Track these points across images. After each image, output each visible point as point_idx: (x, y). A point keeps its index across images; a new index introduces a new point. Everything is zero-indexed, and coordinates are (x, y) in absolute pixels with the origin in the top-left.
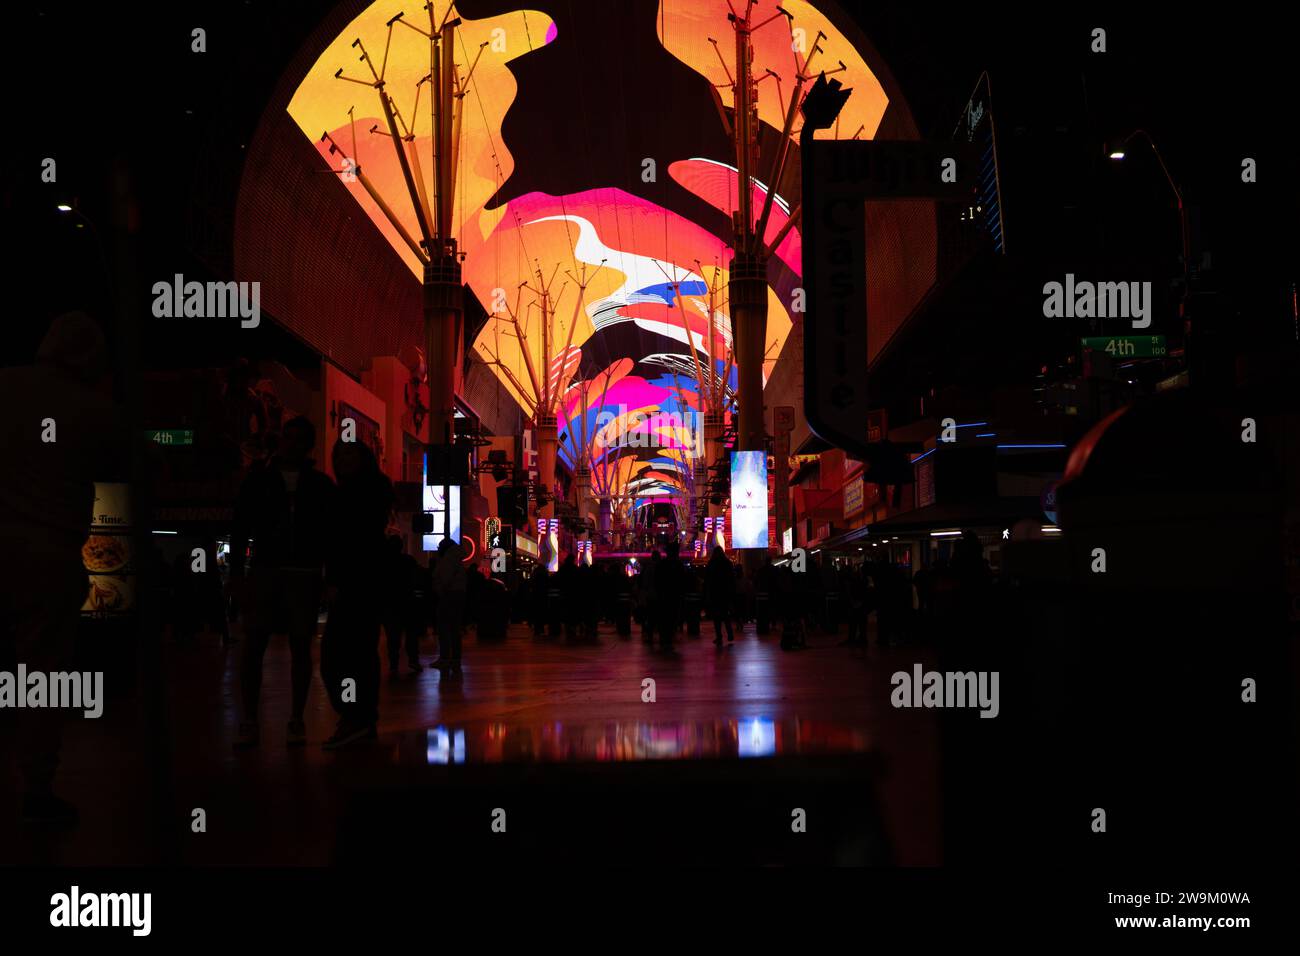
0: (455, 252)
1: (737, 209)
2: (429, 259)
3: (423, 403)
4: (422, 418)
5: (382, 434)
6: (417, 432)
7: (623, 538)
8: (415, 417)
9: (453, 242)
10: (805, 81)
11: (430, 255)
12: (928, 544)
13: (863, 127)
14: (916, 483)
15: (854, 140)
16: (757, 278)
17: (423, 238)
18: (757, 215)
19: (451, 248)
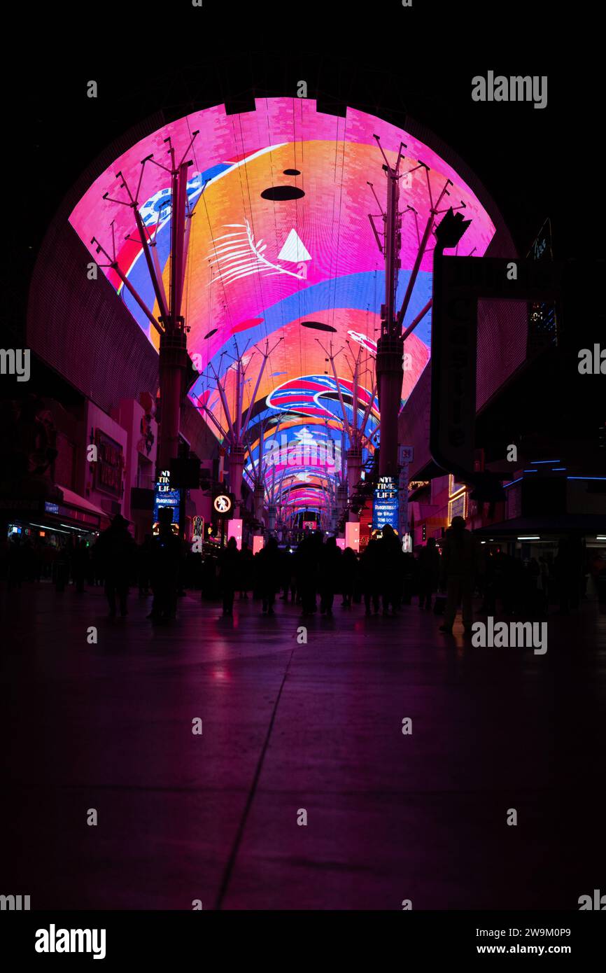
0: (183, 327)
1: (384, 303)
2: (164, 330)
3: (153, 433)
4: (152, 443)
5: (124, 454)
6: (148, 455)
7: (284, 535)
8: (147, 442)
9: (182, 319)
10: (437, 214)
11: (165, 327)
12: (514, 545)
13: (475, 249)
14: (506, 502)
15: (469, 256)
16: (397, 353)
17: (160, 315)
18: (398, 308)
19: (180, 323)
